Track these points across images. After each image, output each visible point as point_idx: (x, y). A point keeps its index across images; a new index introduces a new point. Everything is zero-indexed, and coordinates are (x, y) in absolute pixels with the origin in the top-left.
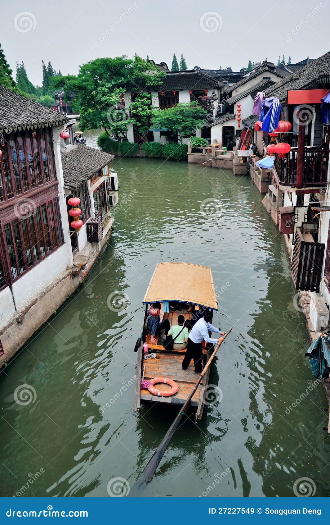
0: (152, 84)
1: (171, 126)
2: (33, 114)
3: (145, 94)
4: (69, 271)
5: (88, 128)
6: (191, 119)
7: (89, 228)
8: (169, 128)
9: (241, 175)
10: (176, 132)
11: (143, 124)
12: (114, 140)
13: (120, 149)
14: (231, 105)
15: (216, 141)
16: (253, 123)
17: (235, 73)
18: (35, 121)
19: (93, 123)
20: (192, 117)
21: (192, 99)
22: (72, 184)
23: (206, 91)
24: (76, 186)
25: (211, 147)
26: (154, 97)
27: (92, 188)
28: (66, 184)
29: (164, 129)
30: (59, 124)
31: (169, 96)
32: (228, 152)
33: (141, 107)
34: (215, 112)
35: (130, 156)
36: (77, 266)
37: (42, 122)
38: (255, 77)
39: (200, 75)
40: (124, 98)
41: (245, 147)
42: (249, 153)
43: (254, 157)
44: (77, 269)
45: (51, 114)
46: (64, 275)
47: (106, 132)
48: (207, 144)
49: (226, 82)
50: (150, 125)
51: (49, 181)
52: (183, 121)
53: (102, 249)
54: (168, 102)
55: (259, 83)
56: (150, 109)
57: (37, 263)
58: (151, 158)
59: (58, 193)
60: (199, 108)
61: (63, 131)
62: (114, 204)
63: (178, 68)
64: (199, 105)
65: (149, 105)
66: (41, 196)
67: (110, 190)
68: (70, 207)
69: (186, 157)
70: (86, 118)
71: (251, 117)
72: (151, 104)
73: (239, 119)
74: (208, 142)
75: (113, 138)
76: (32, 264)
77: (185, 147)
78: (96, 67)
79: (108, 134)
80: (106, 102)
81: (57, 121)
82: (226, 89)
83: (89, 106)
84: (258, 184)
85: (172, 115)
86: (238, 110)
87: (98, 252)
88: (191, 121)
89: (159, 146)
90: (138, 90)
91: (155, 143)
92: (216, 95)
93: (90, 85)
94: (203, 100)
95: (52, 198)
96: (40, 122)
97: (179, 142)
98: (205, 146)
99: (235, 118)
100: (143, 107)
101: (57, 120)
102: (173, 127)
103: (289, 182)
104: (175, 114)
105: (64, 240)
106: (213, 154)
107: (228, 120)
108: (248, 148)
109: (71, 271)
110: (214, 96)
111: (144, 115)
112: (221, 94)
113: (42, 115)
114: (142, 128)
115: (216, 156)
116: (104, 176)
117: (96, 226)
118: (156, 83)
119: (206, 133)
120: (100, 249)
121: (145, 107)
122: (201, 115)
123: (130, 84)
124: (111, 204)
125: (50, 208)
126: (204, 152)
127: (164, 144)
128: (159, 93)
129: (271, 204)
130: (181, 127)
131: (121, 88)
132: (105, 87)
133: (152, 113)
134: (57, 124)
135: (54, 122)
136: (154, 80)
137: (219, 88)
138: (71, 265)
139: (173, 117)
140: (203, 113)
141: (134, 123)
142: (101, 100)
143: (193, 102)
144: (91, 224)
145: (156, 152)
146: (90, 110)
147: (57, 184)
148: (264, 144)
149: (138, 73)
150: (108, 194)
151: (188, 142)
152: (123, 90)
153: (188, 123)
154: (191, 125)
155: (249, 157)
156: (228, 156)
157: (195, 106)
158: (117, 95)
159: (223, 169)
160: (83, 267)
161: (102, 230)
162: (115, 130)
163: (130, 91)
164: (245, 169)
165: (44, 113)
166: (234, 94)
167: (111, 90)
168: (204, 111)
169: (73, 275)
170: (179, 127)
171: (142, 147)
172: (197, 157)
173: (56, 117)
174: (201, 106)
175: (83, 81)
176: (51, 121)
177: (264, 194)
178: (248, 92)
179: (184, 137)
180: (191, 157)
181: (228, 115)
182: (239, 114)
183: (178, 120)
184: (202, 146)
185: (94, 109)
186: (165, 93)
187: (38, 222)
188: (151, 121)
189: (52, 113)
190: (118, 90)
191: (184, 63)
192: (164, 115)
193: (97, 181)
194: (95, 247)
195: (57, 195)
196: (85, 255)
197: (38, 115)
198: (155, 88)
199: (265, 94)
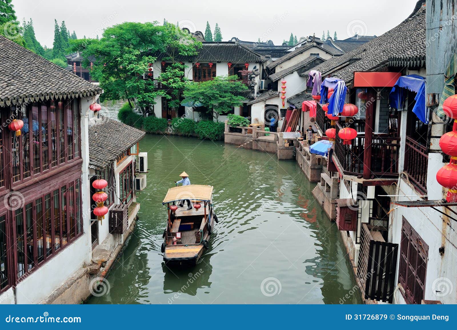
0: (186, 55)
1: (206, 102)
2: (61, 82)
3: (178, 64)
4: (86, 269)
5: (109, 99)
6: (229, 94)
7: (112, 216)
8: (204, 103)
9: (286, 160)
10: (212, 109)
11: (174, 98)
12: (138, 114)
13: (145, 124)
14: (275, 82)
15: (257, 120)
16: (299, 102)
17: (277, 46)
18: (64, 89)
19: (115, 93)
20: (231, 92)
21: (230, 73)
22: (99, 164)
23: (246, 64)
24: (104, 166)
25: (252, 126)
26: (187, 68)
27: (118, 168)
28: (92, 163)
29: (198, 104)
30: (90, 95)
31: (204, 68)
32: (271, 133)
33: (173, 79)
34: (256, 88)
35: (157, 133)
36: (97, 262)
37: (72, 92)
38: (302, 53)
39: (240, 47)
40: (152, 68)
41: (290, 128)
42: (296, 135)
43: (302, 140)
44: (96, 267)
45: (81, 83)
46: (80, 274)
47: (130, 104)
48: (247, 124)
49: (269, 56)
50: (182, 99)
51: (72, 158)
52: (221, 97)
53: (125, 242)
54: (203, 74)
55: (306, 59)
56: (183, 81)
57: (49, 259)
58: (182, 136)
59: (81, 173)
60: (239, 83)
61: (94, 102)
62: (141, 189)
63: (211, 37)
64: (239, 80)
65: (182, 77)
66: (62, 176)
67: (138, 172)
68: (93, 190)
69: (222, 136)
70: (107, 88)
71: (298, 96)
72: (184, 76)
73: (283, 97)
74: (248, 121)
75: (136, 111)
76: (43, 259)
77: (222, 126)
78: (124, 31)
79: (131, 107)
80: (133, 71)
81: (88, 91)
82: (269, 64)
83: (111, 74)
84: (307, 171)
85: (208, 89)
86: (283, 88)
87: (120, 246)
88: (229, 96)
89: (191, 123)
90: (170, 60)
91: (187, 120)
92: (257, 70)
93: (116, 51)
94: (243, 74)
95: (73, 179)
96: (70, 92)
97: (214, 119)
98: (245, 126)
99: (279, 96)
100: (175, 79)
101: (88, 89)
102: (208, 102)
103: (355, 171)
104: (211, 88)
105: (83, 230)
106: (254, 134)
107: (271, 97)
108: (293, 130)
109: (89, 269)
110: (256, 70)
111: (175, 87)
112: (263, 70)
113: (72, 83)
114: (173, 101)
115: (258, 137)
116: (132, 156)
117: (121, 214)
118: (191, 54)
119: (246, 111)
120: (122, 242)
121: (177, 78)
122: (240, 91)
123: (162, 53)
124: (138, 188)
125: (71, 191)
126: (243, 131)
127: (196, 121)
128: (193, 64)
129: (324, 195)
130: (218, 103)
131: (150, 57)
132: (133, 54)
133: (185, 86)
134: (88, 94)
135: (85, 93)
136: (188, 50)
137: (261, 63)
138: (89, 262)
139: (209, 92)
140: (242, 89)
141: (163, 95)
142: (127, 68)
143: (233, 76)
144: (115, 212)
145: (188, 129)
146: (112, 79)
147: (81, 163)
148: (317, 127)
149: (170, 41)
150: (136, 177)
151: (225, 120)
152: (153, 59)
153: (225, 99)
154: (229, 101)
155: (296, 140)
156: (271, 137)
157: (235, 81)
158: (145, 63)
159: (265, 152)
160: (103, 264)
161: (128, 219)
162: (140, 103)
163: (160, 60)
164: (290, 153)
165: (73, 82)
166: (278, 70)
167: (140, 58)
168: (244, 86)
169: (90, 274)
170: (215, 103)
171: (171, 124)
172: (235, 137)
173: (88, 87)
174: (241, 81)
175: (107, 46)
176: (82, 91)
177: (314, 183)
178: (294, 68)
179: (221, 115)
180: (229, 137)
181: (271, 92)
182: (284, 92)
183: (214, 96)
184: (241, 125)
185: (116, 78)
186: (201, 64)
187: (56, 207)
188: (183, 94)
189: (83, 82)
190: (147, 58)
191: (219, 32)
192: (199, 89)
193: (124, 160)
194: (117, 240)
195: (79, 175)
196: (106, 249)
197: (67, 83)
198: (190, 59)
199: (321, 73)
